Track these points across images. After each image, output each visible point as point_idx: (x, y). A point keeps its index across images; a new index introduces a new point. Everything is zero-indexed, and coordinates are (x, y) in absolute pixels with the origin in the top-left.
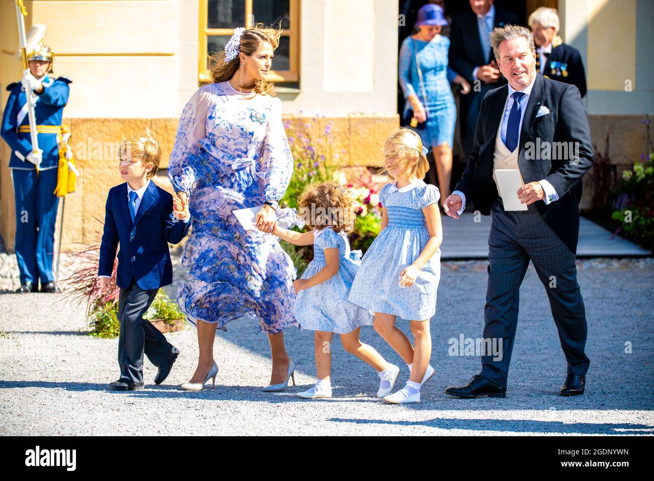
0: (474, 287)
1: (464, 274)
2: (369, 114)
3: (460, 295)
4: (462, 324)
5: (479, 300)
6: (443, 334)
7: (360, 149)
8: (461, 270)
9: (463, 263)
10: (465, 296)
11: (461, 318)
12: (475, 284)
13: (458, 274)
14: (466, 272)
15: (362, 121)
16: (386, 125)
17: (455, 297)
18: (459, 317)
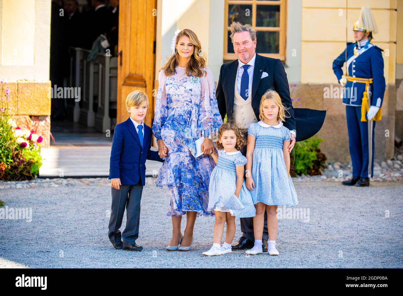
0: (99, 195)
1: (93, 187)
2: (31, 80)
3: (90, 201)
4: (92, 220)
5: (103, 204)
6: (79, 226)
7: (25, 103)
8: (91, 184)
9: (93, 179)
10: (94, 201)
11: (91, 216)
12: (101, 194)
13: (89, 187)
14: (94, 185)
15: (27, 85)
16: (42, 88)
17: (88, 202)
18: (90, 215)
